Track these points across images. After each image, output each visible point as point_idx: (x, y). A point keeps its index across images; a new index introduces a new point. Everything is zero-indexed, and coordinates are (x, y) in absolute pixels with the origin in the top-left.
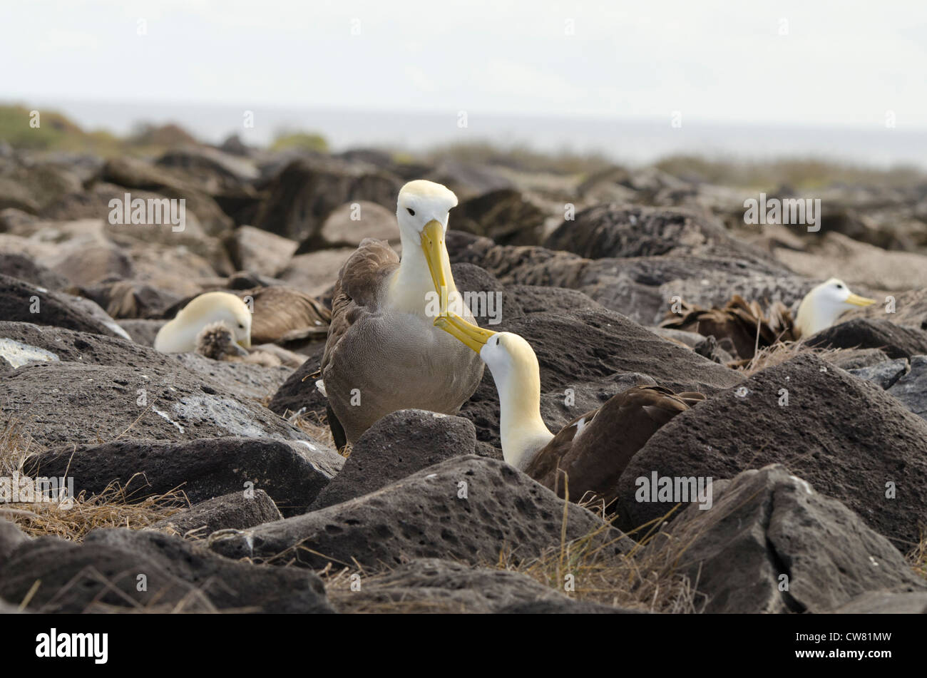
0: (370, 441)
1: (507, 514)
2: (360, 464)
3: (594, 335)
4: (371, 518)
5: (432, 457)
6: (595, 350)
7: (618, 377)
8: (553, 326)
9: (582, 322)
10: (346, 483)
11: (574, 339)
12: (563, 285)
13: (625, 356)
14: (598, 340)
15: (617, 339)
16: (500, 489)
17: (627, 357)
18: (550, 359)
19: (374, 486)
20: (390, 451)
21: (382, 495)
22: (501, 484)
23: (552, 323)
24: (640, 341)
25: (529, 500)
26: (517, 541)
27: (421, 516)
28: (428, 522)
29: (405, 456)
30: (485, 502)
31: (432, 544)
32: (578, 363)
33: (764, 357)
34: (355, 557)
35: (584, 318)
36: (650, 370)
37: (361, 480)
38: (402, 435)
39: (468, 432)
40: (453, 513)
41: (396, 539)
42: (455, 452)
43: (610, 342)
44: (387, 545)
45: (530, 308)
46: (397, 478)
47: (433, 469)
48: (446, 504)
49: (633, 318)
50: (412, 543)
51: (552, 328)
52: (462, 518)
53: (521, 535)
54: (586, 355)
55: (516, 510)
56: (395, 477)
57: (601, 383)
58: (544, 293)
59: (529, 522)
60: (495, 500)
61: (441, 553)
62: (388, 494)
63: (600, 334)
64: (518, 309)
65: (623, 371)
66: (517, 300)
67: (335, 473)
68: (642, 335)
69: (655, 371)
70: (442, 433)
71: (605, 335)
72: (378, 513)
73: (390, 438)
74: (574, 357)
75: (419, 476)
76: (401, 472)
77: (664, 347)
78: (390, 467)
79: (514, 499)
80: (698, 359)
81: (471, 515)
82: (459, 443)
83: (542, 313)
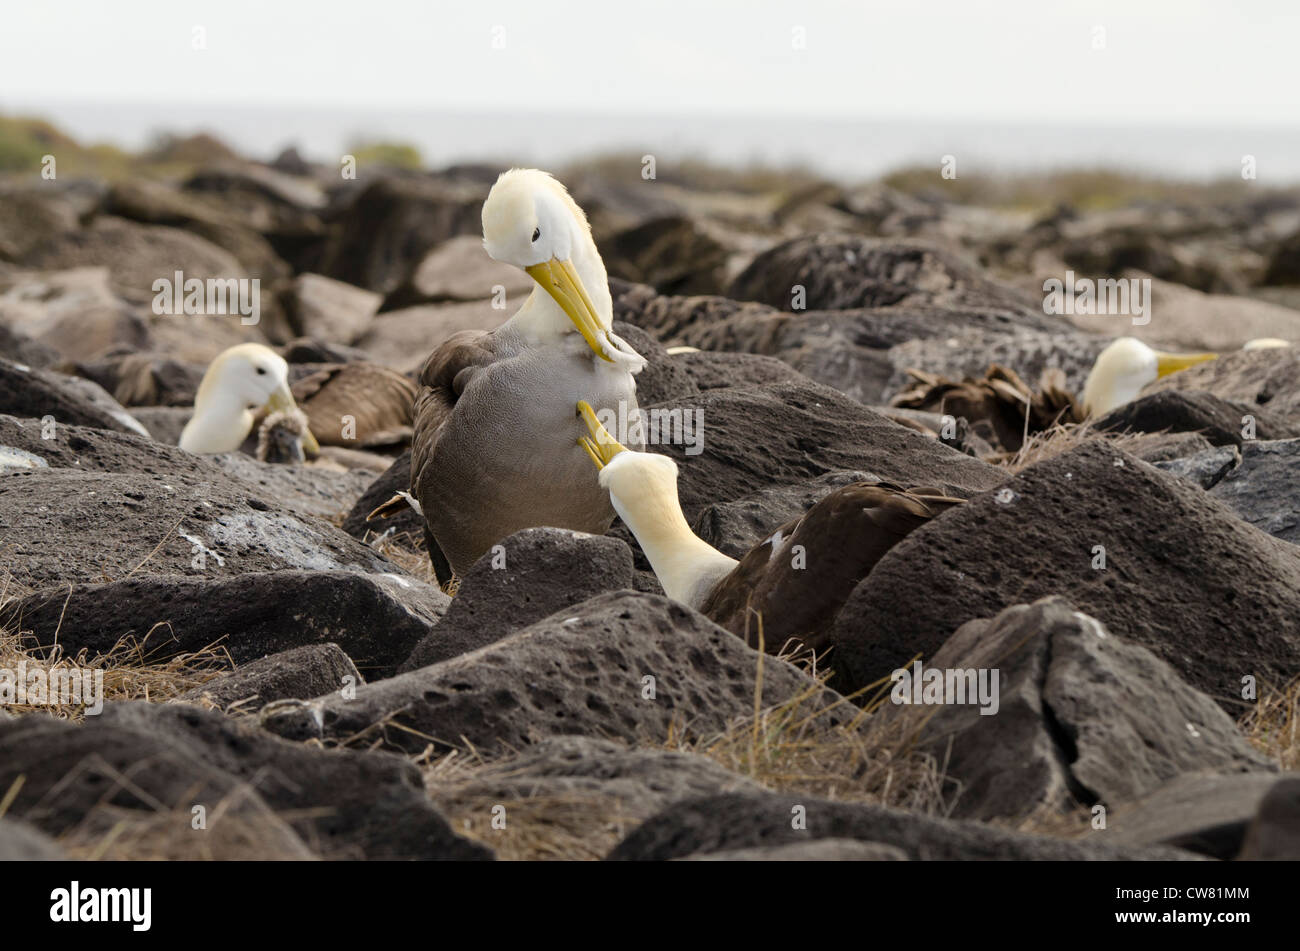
0: (485, 573)
1: (678, 672)
2: (471, 606)
3: (798, 420)
4: (487, 680)
5: (572, 594)
6: (800, 441)
7: (832, 478)
8: (739, 408)
9: (779, 402)
10: (453, 632)
11: (769, 425)
12: (753, 350)
13: (841, 448)
14: (803, 425)
15: (830, 424)
16: (667, 637)
17: (845, 449)
18: (736, 454)
19: (491, 635)
20: (514, 589)
21: (503, 649)
22: (670, 630)
23: (738, 404)
24: (862, 427)
25: (708, 653)
26: (694, 710)
27: (558, 677)
28: (568, 685)
29: (535, 593)
30: (648, 657)
31: (575, 716)
32: (776, 459)
33: (1036, 446)
34: (466, 735)
35: (783, 395)
36: (877, 467)
37: (473, 628)
38: (530, 563)
39: (622, 558)
40: (603, 672)
41: (524, 709)
42: (604, 587)
43: (820, 428)
44: (511, 718)
45: (708, 383)
46: (523, 624)
47: (575, 611)
48: (593, 660)
49: (852, 395)
50: (547, 715)
51: (738, 411)
52: (615, 679)
53: (698, 701)
54: (787, 447)
55: (690, 666)
56: (522, 623)
57: (810, 487)
58: (727, 361)
59: (710, 683)
60: (661, 653)
61: (586, 729)
62: (511, 647)
63: (807, 418)
64: (690, 384)
65: (838, 470)
66: (689, 372)
67: (436, 619)
68: (865, 418)
69: (884, 468)
70: (586, 560)
71: (813, 419)
72: (498, 674)
73: (514, 569)
74: (770, 450)
75: (554, 621)
76: (530, 616)
77: (896, 435)
78: (514, 609)
79: (687, 650)
80: (943, 450)
81: (628, 675)
82: (610, 574)
83: (725, 389)
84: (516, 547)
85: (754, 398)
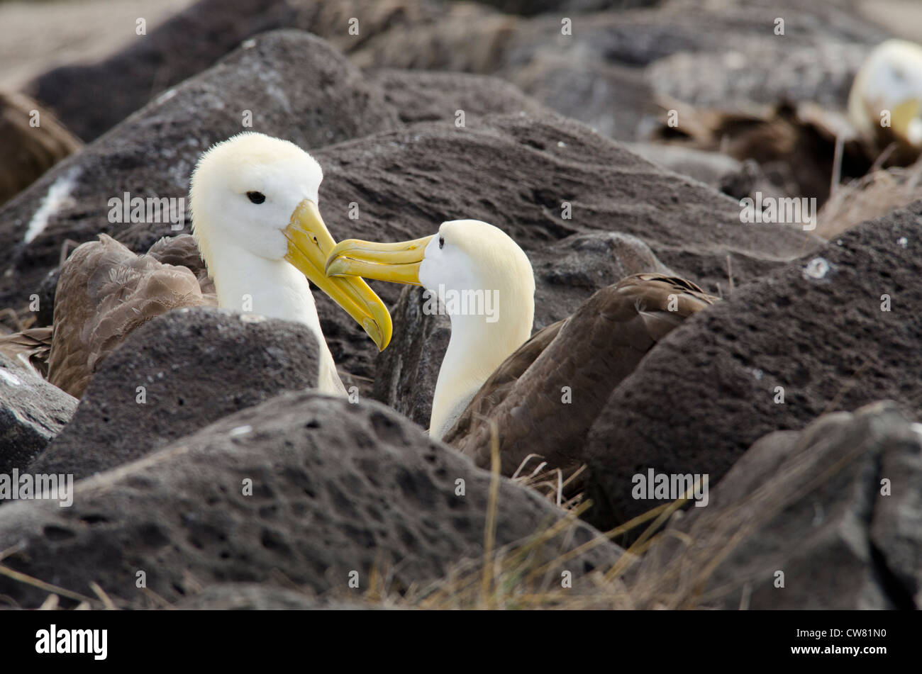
0: (123, 367)
1: (382, 500)
2: (104, 411)
3: (534, 164)
4: (128, 510)
5: (240, 395)
6: (536, 192)
7: (579, 241)
8: (457, 149)
9: (510, 140)
10: (80, 446)
11: (495, 171)
12: (468, 69)
13: (591, 202)
14: (541, 172)
15: (577, 171)
16: (368, 454)
17: (596, 203)
18: (452, 208)
19: (131, 450)
20: (161, 386)
21: (149, 469)
22: (371, 444)
23: (455, 143)
24: (619, 174)
25: (422, 475)
26: (403, 550)
27: (222, 506)
28: (237, 517)
29: (190, 394)
30: (342, 479)
31: (245, 557)
32: (505, 216)
33: (848, 198)
34: (100, 583)
35: (515, 131)
36: (639, 227)
37: (106, 441)
38: (184, 354)
39: (307, 348)
40: (283, 499)
41: (177, 549)
42: (283, 386)
43: (564, 175)
44: (160, 561)
45: (412, 113)
46: (174, 435)
47: (245, 419)
48: (270, 484)
49: (599, 128)
50: (207, 557)
51: (454, 152)
52: (299, 509)
53: (409, 539)
54: (519, 200)
55: (399, 492)
56: (172, 433)
57: (549, 253)
58: (437, 85)
59: (424, 515)
60: (359, 474)
61: (260, 574)
62: (160, 466)
63: (545, 162)
64: (389, 115)
65: (587, 231)
66: (388, 99)
67: (58, 428)
68: (623, 162)
69: (648, 228)
70: (259, 350)
71: (554, 163)
72: (142, 501)
73: (162, 361)
74: (497, 204)
75: (218, 432)
76: (183, 424)
77: (664, 184)
78: (162, 415)
79: (395, 471)
80: (727, 206)
81: (315, 504)
82: (290, 369)
83: (438, 123)
84: (164, 333)
85: (476, 135)
